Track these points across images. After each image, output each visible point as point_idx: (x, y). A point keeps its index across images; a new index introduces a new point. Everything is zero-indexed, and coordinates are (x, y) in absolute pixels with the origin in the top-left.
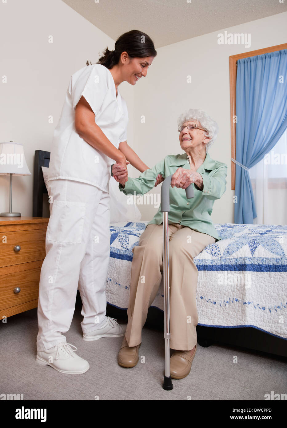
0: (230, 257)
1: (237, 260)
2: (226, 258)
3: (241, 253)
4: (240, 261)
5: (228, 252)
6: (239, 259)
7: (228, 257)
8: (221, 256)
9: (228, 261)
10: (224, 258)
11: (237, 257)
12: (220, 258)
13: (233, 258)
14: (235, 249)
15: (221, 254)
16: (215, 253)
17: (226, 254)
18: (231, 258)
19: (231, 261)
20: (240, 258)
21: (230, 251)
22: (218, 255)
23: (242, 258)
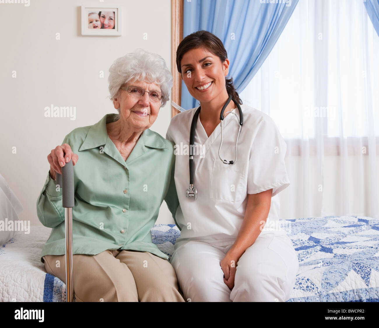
0: (335, 291)
1: (346, 294)
2: (328, 293)
3: (350, 284)
4: (351, 296)
5: (328, 283)
6: (349, 292)
7: (331, 292)
8: (319, 290)
9: (332, 296)
10: (325, 293)
11: (345, 290)
12: (318, 294)
13: (338, 291)
14: (338, 279)
15: (317, 288)
16: (307, 287)
17: (326, 287)
18: (337, 293)
19: (338, 296)
20: (351, 291)
21: (332, 282)
22: (313, 289)
23: (353, 290)
